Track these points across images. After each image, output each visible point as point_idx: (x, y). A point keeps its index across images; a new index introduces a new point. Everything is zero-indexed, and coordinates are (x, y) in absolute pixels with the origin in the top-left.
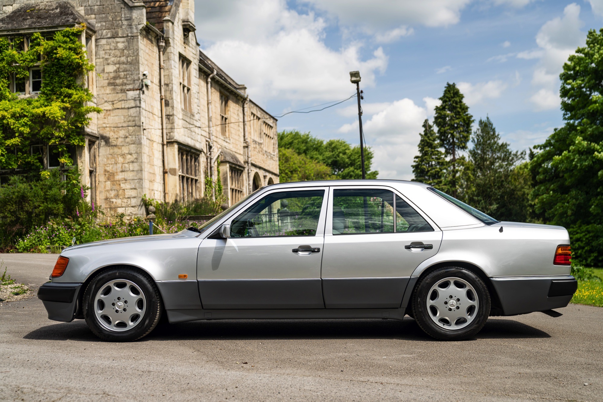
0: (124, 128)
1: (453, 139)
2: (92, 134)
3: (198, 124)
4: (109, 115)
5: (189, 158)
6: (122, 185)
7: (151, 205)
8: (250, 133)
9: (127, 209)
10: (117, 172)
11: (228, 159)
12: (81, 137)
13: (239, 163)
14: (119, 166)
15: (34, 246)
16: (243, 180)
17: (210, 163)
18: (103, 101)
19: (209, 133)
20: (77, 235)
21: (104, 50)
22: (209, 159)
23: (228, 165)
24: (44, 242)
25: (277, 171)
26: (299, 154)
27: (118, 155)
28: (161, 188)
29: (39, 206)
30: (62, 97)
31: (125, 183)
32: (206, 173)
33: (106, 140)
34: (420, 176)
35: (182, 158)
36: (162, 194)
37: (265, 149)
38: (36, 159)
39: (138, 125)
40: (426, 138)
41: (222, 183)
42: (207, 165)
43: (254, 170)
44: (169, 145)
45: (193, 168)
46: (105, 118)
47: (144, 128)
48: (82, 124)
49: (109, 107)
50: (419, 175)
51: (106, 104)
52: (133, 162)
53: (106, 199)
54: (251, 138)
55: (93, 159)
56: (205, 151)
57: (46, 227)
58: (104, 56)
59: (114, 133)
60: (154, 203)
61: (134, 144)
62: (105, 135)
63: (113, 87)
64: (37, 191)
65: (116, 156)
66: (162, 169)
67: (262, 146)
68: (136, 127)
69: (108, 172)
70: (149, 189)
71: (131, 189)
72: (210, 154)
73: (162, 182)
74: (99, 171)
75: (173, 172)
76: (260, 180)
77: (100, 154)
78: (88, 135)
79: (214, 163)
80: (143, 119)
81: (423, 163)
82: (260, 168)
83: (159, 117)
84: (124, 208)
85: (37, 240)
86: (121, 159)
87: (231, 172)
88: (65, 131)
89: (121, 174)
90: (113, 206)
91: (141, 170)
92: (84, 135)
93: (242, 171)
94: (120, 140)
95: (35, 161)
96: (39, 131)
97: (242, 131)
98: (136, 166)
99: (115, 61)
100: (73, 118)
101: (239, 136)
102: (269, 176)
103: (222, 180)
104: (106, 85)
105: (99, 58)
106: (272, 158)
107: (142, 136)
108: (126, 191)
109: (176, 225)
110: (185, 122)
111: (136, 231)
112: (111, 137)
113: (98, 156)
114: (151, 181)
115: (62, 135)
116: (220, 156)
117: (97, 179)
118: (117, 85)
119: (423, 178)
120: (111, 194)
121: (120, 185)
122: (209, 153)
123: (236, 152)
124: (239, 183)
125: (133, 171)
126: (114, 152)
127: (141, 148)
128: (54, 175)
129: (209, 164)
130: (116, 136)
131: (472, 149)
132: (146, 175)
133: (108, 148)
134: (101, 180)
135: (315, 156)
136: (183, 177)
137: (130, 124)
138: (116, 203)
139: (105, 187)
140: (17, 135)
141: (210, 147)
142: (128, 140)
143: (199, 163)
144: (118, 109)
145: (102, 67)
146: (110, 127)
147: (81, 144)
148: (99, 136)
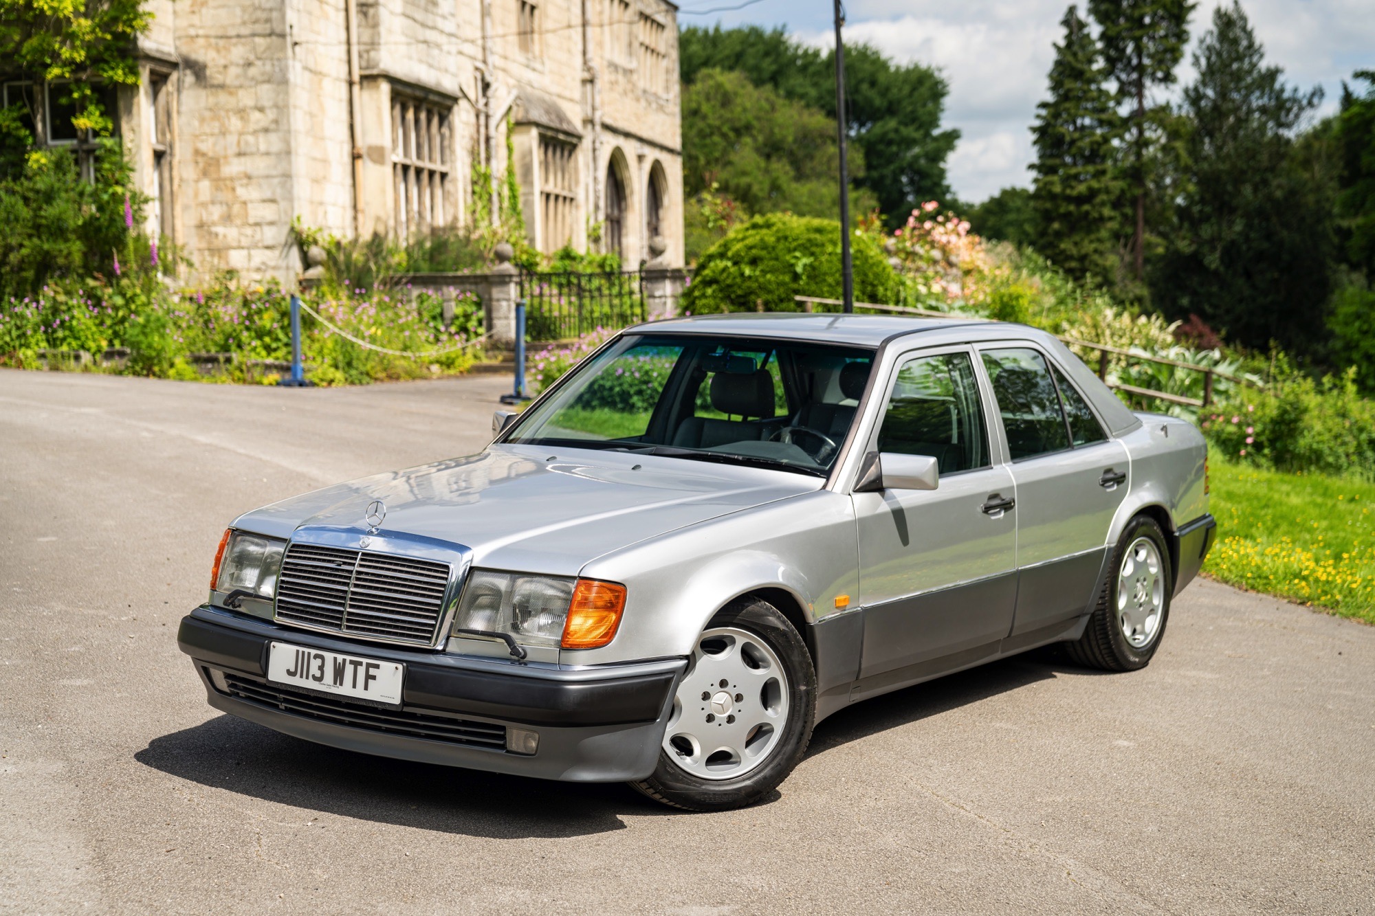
0: (243, 40)
1: (1140, 56)
2: (158, 55)
3: (449, 26)
4: (203, 4)
5: (423, 116)
6: (240, 191)
7: (316, 242)
8: (600, 44)
9: (253, 252)
10: (226, 157)
11: (537, 115)
12: (130, 62)
13: (565, 127)
14: (232, 139)
15: (7, 348)
16: (576, 169)
17: (487, 127)
19: (484, 49)
20: (115, 324)
22: (484, 116)
23: (534, 132)
24: (33, 341)
25: (676, 142)
26: (758, 83)
27: (227, 111)
28: (345, 198)
29: (21, 246)
31: (247, 185)
32: (474, 154)
33: (197, 70)
34: (1052, 156)
35: (403, 118)
36: (349, 213)
37: (641, 84)
38: (14, 120)
39: (278, 30)
40: (1070, 58)
41: (518, 179)
42: (478, 131)
43: (609, 143)
44: (365, 83)
45: (437, 140)
46: (193, 12)
47: (297, 39)
48: (132, 27)
50: (1048, 152)
52: (266, 130)
53: (201, 226)
54: (602, 57)
55: (165, 121)
56: (472, 96)
57: (38, 302)
59: (218, 51)
60: (323, 239)
61: (269, 81)
62: (194, 56)
64: (13, 207)
65: (222, 113)
66: (347, 148)
67: (635, 77)
68: (274, 38)
69: (204, 155)
70: (312, 202)
71: (264, 201)
72: (486, 104)
73: (349, 181)
74: (181, 153)
75: (378, 155)
76: (627, 166)
77: (184, 109)
78: (149, 58)
79: (497, 126)
80: (291, 17)
81: (1060, 121)
82: (627, 135)
83: (337, 10)
84: (245, 252)
85: (14, 333)
86: (235, 123)
87: (542, 150)
88: (88, 46)
89: (235, 161)
90: (217, 243)
91: (289, 153)
92: (136, 58)
93: (574, 147)
94: (233, 71)
95: (14, 125)
96: (20, 44)
97: (578, 38)
98: (273, 142)
100: (106, 13)
101: (569, 51)
102: (652, 154)
103: (517, 170)
106: (661, 108)
107: (290, 62)
108: (250, 206)
109: (375, 299)
110: (410, 22)
111: (261, 319)
112: (210, 64)
113: (179, 112)
114: (316, 181)
115: (80, 56)
116: (515, 108)
117: (175, 173)
119: (1057, 161)
120: (211, 214)
121: (234, 189)
122: (482, 101)
123: (559, 96)
124: (567, 176)
125: (268, 154)
126: (216, 104)
127: (287, 93)
128: (59, 166)
129: (483, 130)
130: (222, 62)
131: (1191, 85)
132: (301, 165)
133: (203, 93)
134: (185, 176)
135: (800, 90)
136: (405, 168)
137: (259, 28)
138: (225, 236)
139: (196, 195)
141: (486, 86)
142: (252, 71)
143: (451, 129)
146: (207, 37)
147: (130, 80)
148: (179, 60)
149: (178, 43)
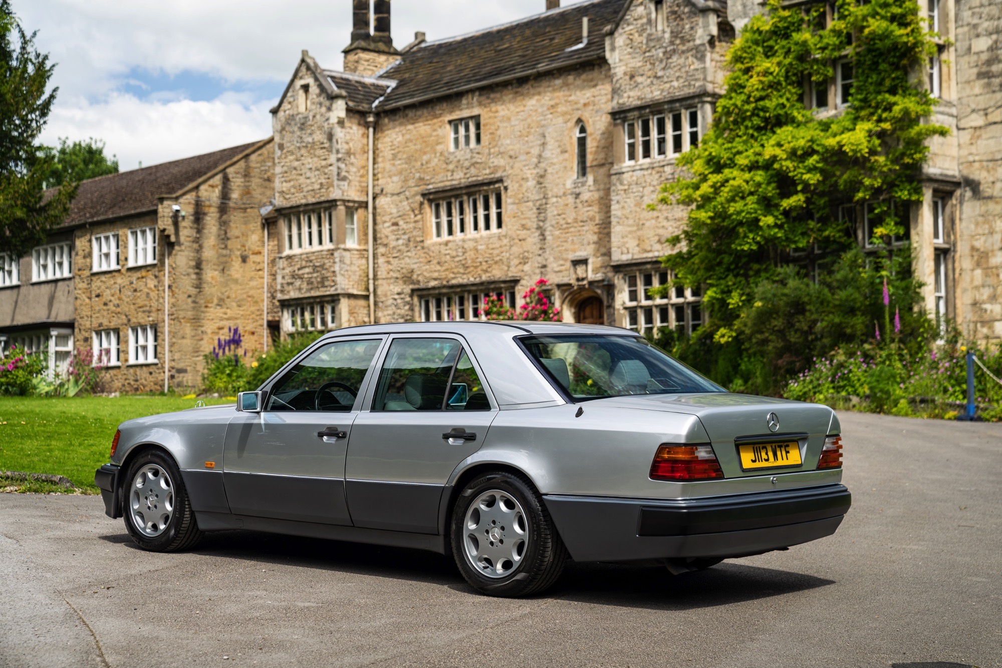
2: (941, 178)
4: (979, 137)
10: (993, 251)
12: (915, 184)
14: (997, 237)
18: (969, 110)
21: (970, 8)
24: (825, 388)
27: (994, 216)
30: (880, 111)
33: (973, 185)
38: (839, 231)
46: (972, 144)
48: (913, 159)
49: (978, 120)
51: (974, 116)
53: (975, 304)
55: (951, 226)
58: (970, 20)
59: (988, 171)
62: (971, 177)
63: (986, 80)
65: (991, 218)
69: (978, 250)
74: (961, 249)
77: (964, 216)
78: (931, 180)
86: (1000, 225)
88: (884, 175)
89: (999, 254)
90: (986, 317)
92: (920, 181)
94: (999, 185)
95: (839, 235)
99: (991, 29)
100: (897, 150)
104: (974, 77)
105: (962, 26)
112: (983, 182)
113: (961, 219)
115: (877, 183)
117: (957, 265)
118: (994, 76)
120: (982, 295)
126: (987, 211)
130: (991, 179)
133: (977, 204)
134: (964, 266)
138: (991, 311)
139: (972, 281)
140: (799, 188)
144: (995, 123)
145: (967, 43)
146: (981, 161)
147: (914, 198)
148: (962, 180)
149: (961, 167)
